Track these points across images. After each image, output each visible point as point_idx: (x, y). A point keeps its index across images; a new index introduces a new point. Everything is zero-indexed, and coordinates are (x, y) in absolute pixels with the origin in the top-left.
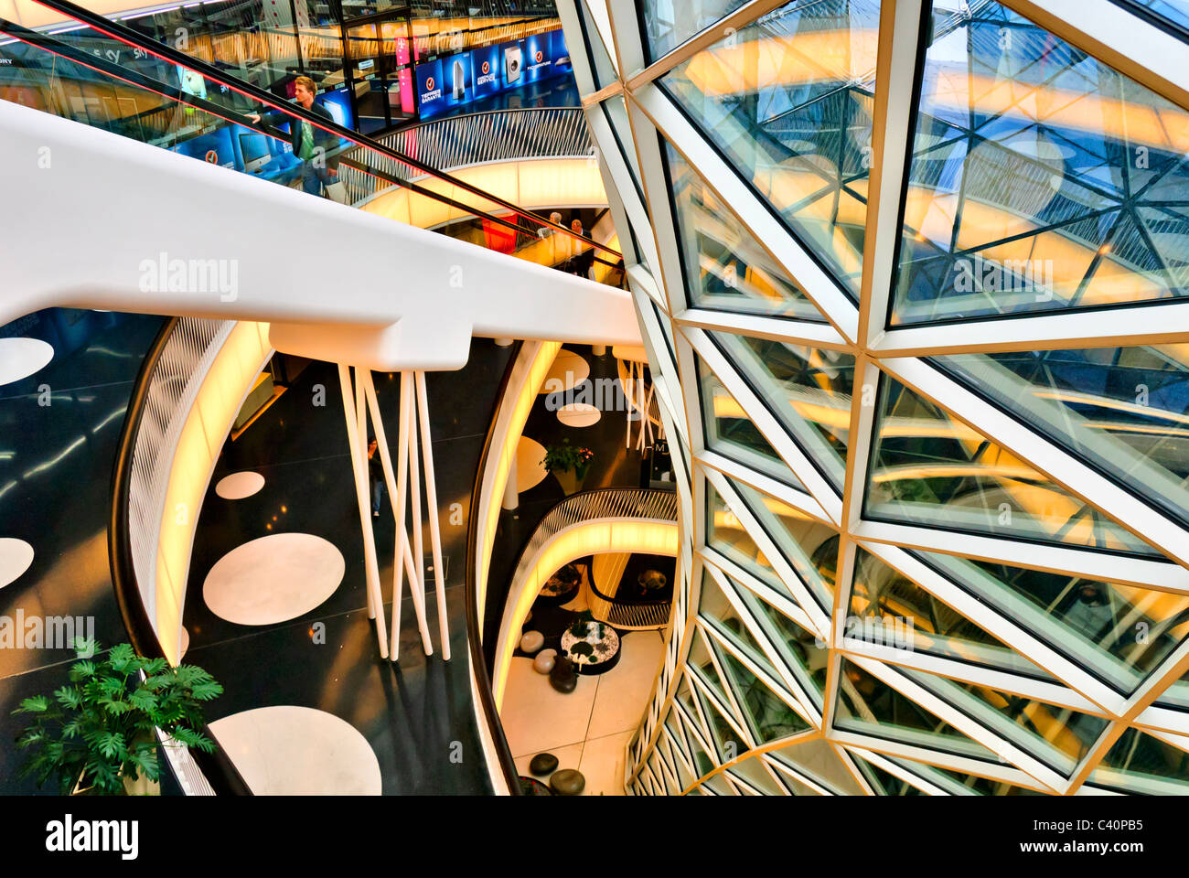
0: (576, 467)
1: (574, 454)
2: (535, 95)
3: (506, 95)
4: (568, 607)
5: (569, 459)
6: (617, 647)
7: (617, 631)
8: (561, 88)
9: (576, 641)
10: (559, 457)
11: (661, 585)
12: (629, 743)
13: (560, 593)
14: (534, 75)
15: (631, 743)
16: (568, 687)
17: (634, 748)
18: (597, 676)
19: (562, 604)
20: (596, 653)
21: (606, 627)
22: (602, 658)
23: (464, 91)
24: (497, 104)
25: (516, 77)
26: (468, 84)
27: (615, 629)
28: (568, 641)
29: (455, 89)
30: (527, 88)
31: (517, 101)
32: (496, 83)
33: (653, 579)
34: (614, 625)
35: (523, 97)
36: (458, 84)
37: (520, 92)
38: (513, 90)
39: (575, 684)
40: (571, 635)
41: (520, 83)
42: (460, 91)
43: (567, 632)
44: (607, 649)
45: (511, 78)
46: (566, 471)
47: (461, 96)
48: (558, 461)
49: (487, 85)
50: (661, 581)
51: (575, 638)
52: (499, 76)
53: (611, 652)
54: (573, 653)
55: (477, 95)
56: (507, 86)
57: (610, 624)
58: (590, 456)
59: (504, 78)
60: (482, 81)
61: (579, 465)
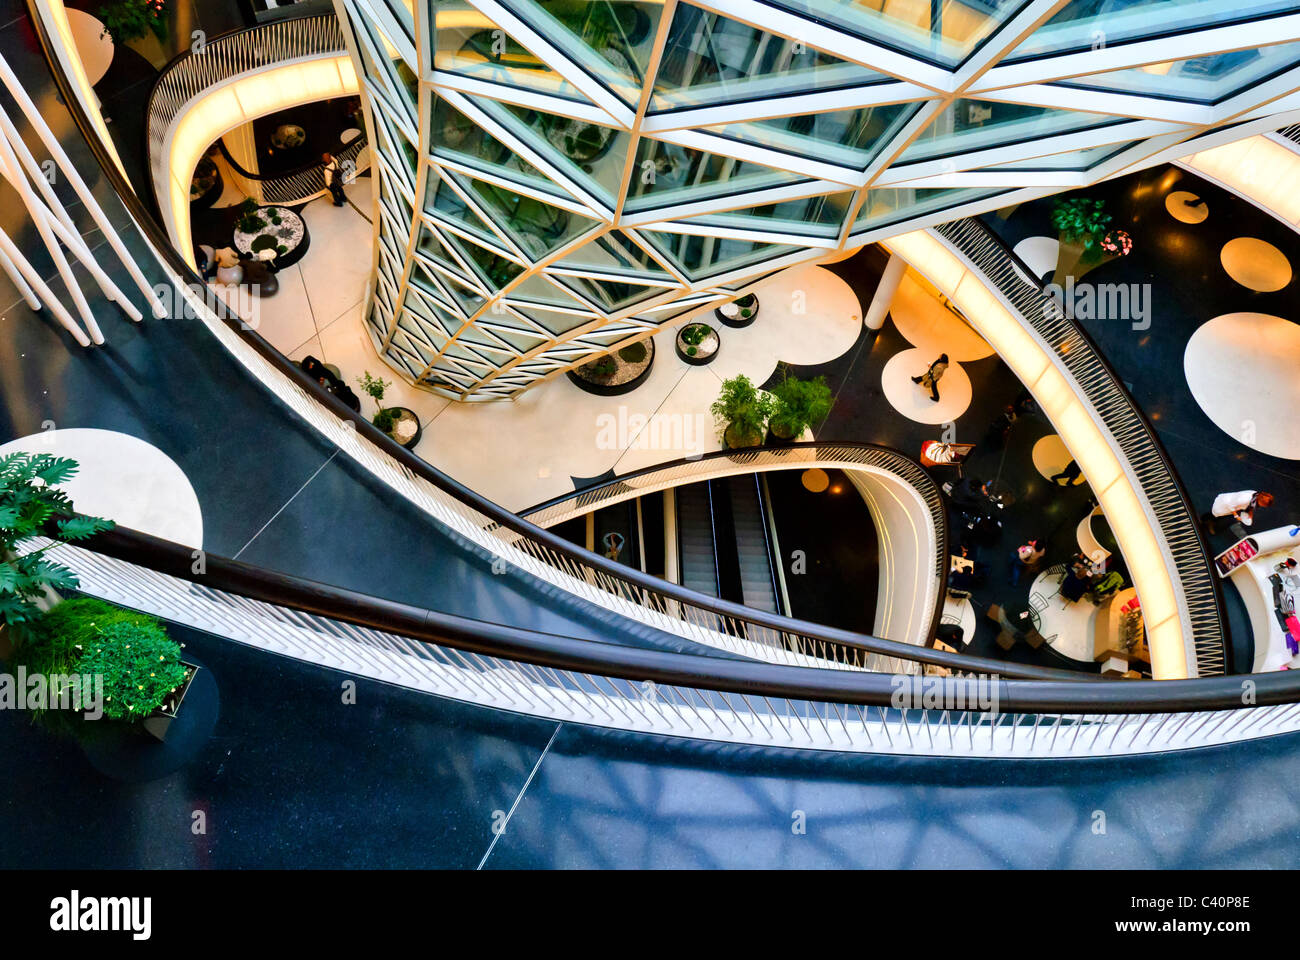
0: (151, 26)
4: (221, 204)
5: (137, 19)
6: (302, 226)
7: (291, 209)
9: (252, 238)
10: (122, 20)
11: (302, 139)
12: (364, 315)
13: (202, 192)
15: (367, 315)
16: (270, 289)
17: (371, 318)
18: (295, 265)
19: (213, 203)
20: (281, 242)
21: (278, 209)
22: (290, 244)
27: (289, 208)
28: (245, 241)
33: (290, 136)
34: (285, 204)
39: (276, 283)
40: (243, 234)
43: (237, 232)
44: (292, 233)
46: (142, 37)
48: (124, 25)
50: (299, 135)
51: (250, 236)
53: (298, 235)
54: (257, 252)
57: (280, 204)
61: (154, 20)
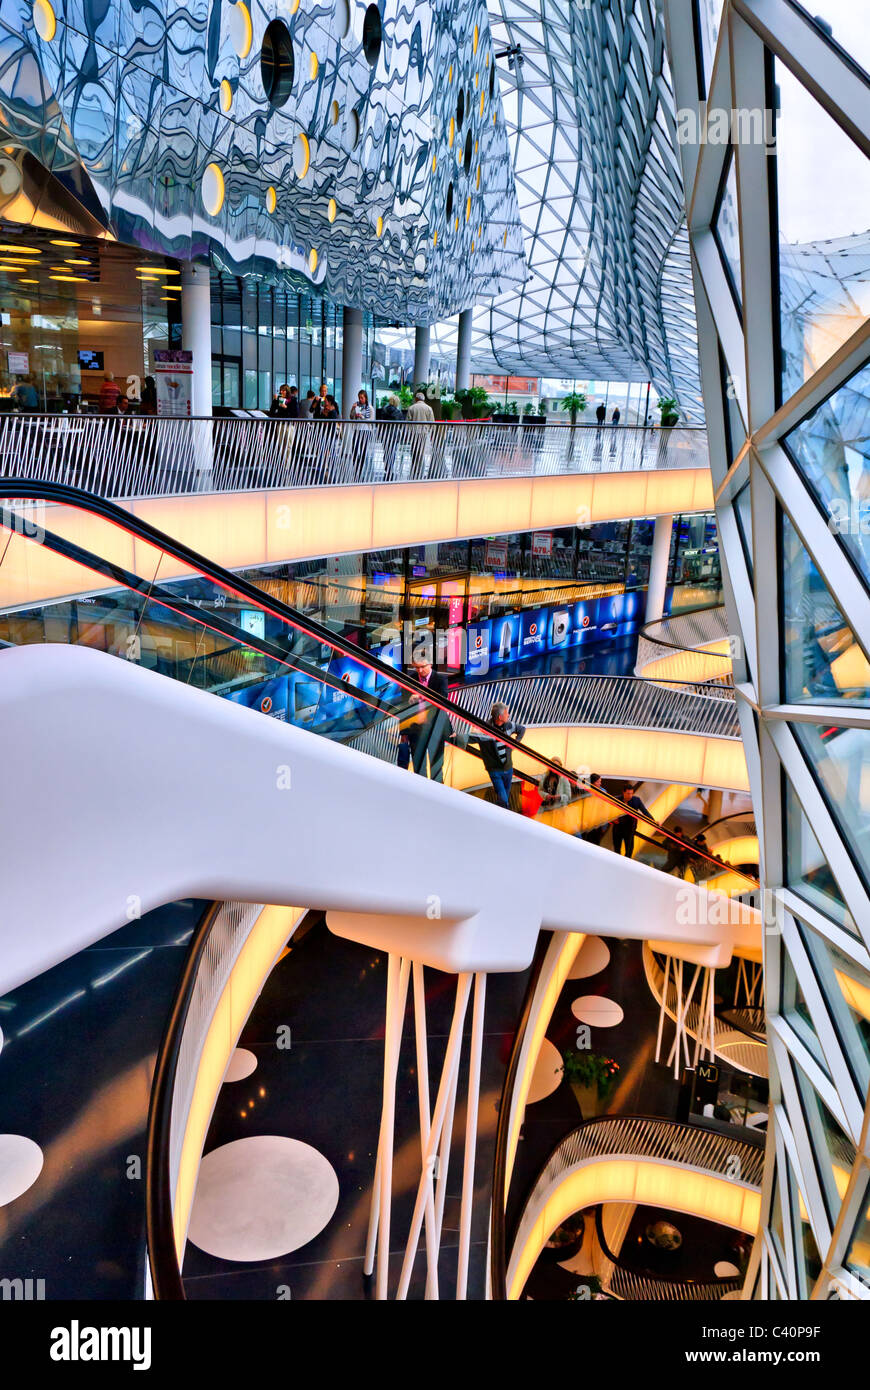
0: (599, 1082)
1: (598, 1065)
2: (578, 657)
3: (550, 656)
4: (568, 1266)
5: (591, 1071)
8: (604, 652)
10: (579, 1067)
11: (676, 1246)
13: (559, 1245)
14: (579, 639)
19: (562, 1261)
23: (509, 649)
24: (540, 664)
25: (561, 640)
26: (514, 644)
29: (502, 648)
30: (571, 650)
31: (560, 663)
32: (541, 643)
33: (666, 1236)
35: (565, 659)
36: (505, 643)
37: (564, 654)
38: (557, 651)
41: (564, 645)
42: (506, 649)
45: (557, 640)
46: (587, 1087)
47: (506, 655)
48: (579, 1071)
49: (533, 646)
50: (676, 1238)
52: (545, 637)
55: (522, 654)
56: (551, 648)
58: (616, 1069)
59: (550, 640)
60: (528, 641)
61: (603, 1080)
